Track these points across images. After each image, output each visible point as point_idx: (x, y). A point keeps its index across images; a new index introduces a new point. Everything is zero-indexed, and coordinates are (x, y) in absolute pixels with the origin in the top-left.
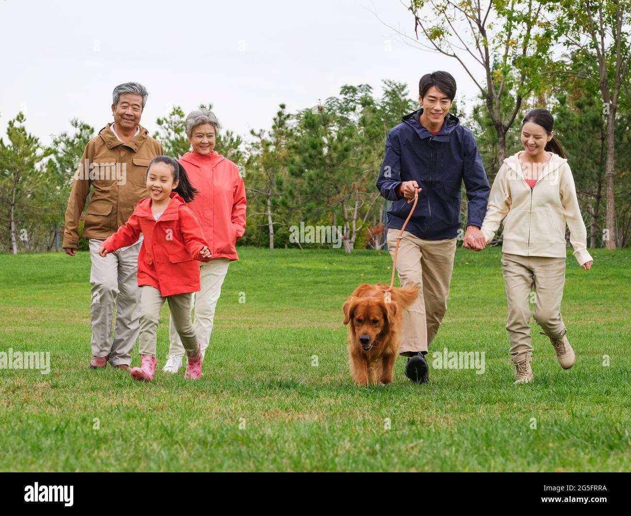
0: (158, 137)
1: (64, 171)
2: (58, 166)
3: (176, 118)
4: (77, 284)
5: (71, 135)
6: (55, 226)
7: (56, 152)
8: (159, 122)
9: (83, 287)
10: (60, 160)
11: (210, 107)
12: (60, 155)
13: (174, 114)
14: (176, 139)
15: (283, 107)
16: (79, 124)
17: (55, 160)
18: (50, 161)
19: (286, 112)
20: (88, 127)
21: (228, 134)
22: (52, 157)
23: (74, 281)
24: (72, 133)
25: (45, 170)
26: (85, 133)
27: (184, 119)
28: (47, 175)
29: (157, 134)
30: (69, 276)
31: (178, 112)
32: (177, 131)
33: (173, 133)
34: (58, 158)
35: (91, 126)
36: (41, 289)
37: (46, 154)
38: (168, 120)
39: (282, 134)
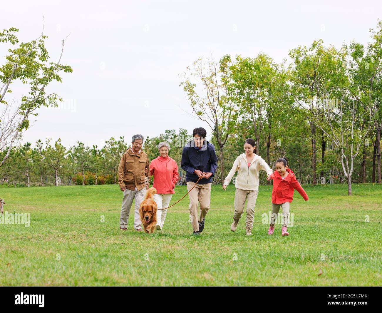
0: (106, 147)
1: (74, 158)
2: (72, 156)
3: (112, 140)
4: (79, 196)
5: (77, 147)
6: (70, 176)
7: (71, 152)
8: (106, 142)
9: (81, 198)
10: (72, 155)
11: (123, 137)
12: (73, 153)
13: (111, 139)
14: (112, 148)
15: (148, 137)
16: (79, 142)
17: (71, 154)
18: (69, 155)
19: (149, 139)
20: (82, 144)
21: (129, 146)
22: (70, 154)
23: (78, 195)
24: (77, 145)
25: (67, 158)
26: (81, 145)
27: (115, 141)
28: (68, 159)
29: (106, 146)
30: (77, 194)
31: (112, 139)
32: (112, 145)
33: (111, 146)
34: (72, 154)
35: (83, 143)
36: (67, 198)
37: (68, 153)
38: (109, 141)
39: (147, 146)
